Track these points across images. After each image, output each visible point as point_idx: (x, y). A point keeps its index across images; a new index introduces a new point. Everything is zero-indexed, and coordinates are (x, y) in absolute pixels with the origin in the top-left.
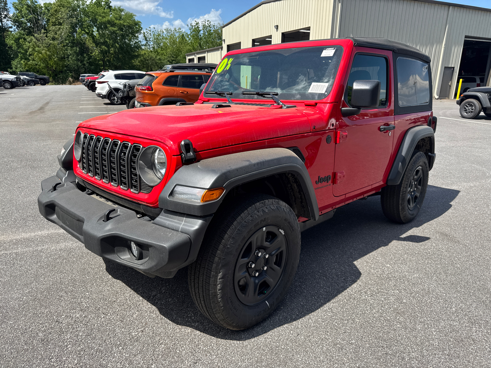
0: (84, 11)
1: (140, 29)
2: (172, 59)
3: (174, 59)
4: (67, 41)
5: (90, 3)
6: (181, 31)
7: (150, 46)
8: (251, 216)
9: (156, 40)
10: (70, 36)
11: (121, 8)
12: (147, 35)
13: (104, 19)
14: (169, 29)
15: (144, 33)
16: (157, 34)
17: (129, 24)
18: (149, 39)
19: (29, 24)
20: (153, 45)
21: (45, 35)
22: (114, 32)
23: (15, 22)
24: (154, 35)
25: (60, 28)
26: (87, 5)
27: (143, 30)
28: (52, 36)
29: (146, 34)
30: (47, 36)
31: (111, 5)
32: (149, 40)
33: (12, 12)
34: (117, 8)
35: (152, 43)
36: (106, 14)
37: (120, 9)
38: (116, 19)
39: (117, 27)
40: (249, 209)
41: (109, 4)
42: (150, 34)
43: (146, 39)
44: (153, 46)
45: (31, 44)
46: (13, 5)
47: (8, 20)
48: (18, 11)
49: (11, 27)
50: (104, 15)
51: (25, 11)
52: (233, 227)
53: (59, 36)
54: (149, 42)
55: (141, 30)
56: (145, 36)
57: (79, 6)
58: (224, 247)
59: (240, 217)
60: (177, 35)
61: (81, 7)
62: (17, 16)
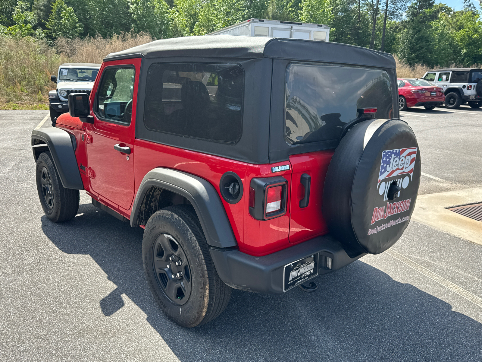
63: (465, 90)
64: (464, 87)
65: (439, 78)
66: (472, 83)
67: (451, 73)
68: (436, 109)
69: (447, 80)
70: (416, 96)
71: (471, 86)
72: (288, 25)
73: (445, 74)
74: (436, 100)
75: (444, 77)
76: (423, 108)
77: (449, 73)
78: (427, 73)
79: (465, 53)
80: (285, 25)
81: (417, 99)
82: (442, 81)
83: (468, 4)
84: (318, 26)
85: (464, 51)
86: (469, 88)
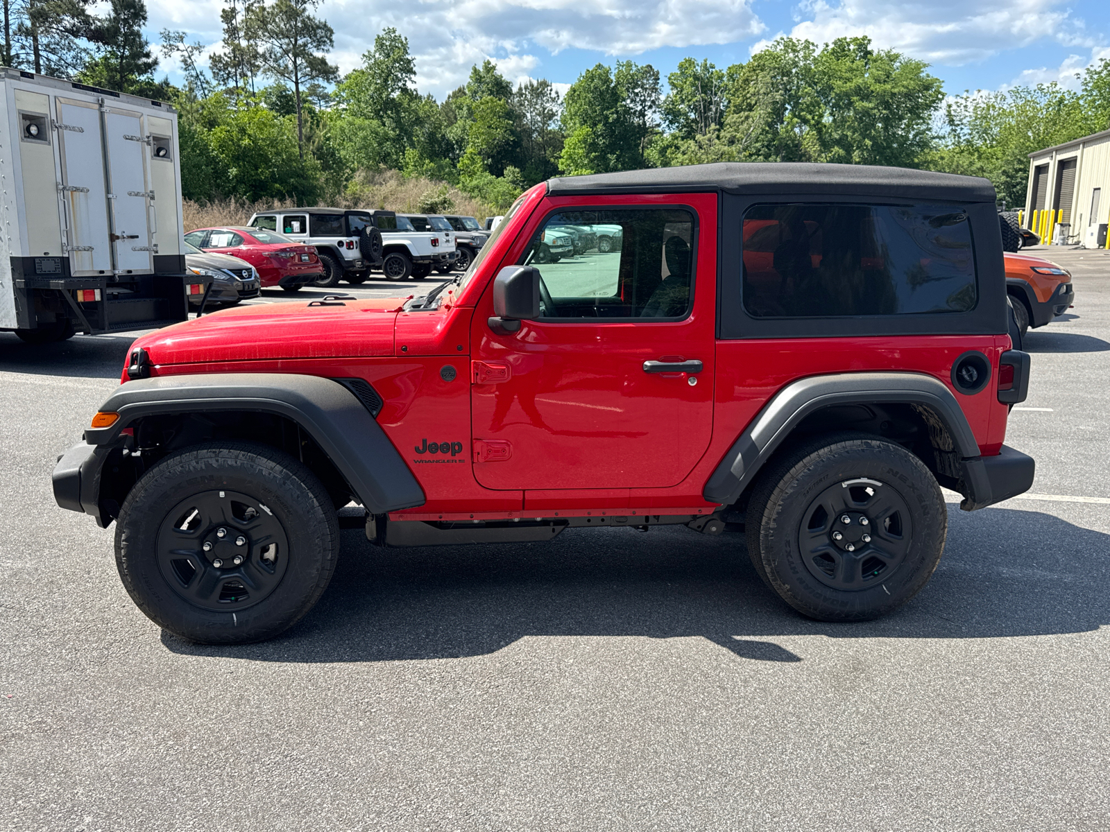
0: (806, 73)
1: (940, 96)
2: (1017, 166)
3: (1022, 167)
4: (758, 145)
5: (823, 52)
6: (1057, 88)
7: (959, 137)
8: (182, 467)
9: (978, 122)
10: (767, 132)
11: (894, 52)
12: (955, 111)
13: (849, 84)
14: (1020, 89)
15: (950, 106)
16: (985, 106)
17: (905, 90)
18: (960, 121)
19: (692, 116)
20: (970, 134)
21: (715, 136)
22: (866, 113)
23: (668, 114)
24: (976, 108)
25: (747, 118)
26: (815, 59)
27: (945, 98)
28: (728, 135)
29: (954, 107)
30: (718, 137)
31: (869, 48)
32: (959, 123)
33: (666, 92)
34: (883, 54)
35: (966, 131)
36: (855, 72)
37: (889, 57)
38: (878, 81)
39: (877, 100)
40: (184, 456)
41: (866, 48)
42: (966, 106)
43: (951, 122)
44: (967, 137)
45: (686, 156)
46: (670, 79)
47: (655, 112)
48: (675, 92)
49: (658, 125)
50: (848, 75)
51: (688, 89)
52: (150, 474)
53: (743, 133)
54: (958, 129)
55: (941, 100)
56: (949, 115)
57: (795, 64)
58: (133, 499)
59: (165, 463)
60: (1043, 102)
61: (801, 64)
62: (672, 101)
63: (343, 250)
64: (341, 243)
65: (285, 227)
66: (351, 236)
67: (307, 216)
68: (304, 289)
69: (303, 230)
70: (275, 265)
71: (351, 243)
72: (94, 96)
73: (295, 218)
74: (305, 271)
75: (296, 225)
76: (279, 288)
77: (305, 217)
78: (255, 216)
79: (236, 176)
80: (86, 94)
81: (280, 271)
82: (292, 232)
83: (194, 73)
84: (153, 103)
85: (233, 171)
86: (350, 245)
